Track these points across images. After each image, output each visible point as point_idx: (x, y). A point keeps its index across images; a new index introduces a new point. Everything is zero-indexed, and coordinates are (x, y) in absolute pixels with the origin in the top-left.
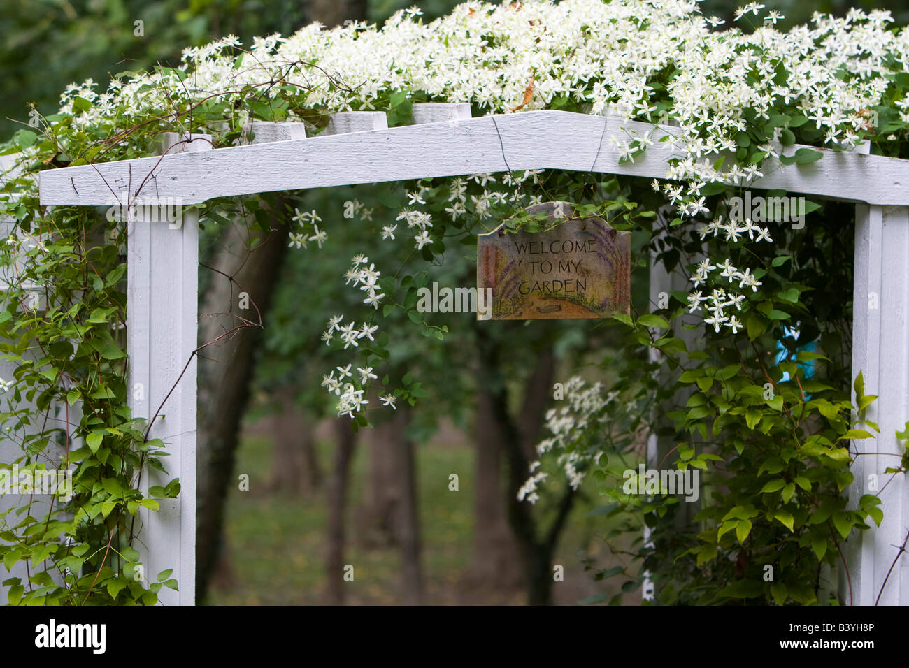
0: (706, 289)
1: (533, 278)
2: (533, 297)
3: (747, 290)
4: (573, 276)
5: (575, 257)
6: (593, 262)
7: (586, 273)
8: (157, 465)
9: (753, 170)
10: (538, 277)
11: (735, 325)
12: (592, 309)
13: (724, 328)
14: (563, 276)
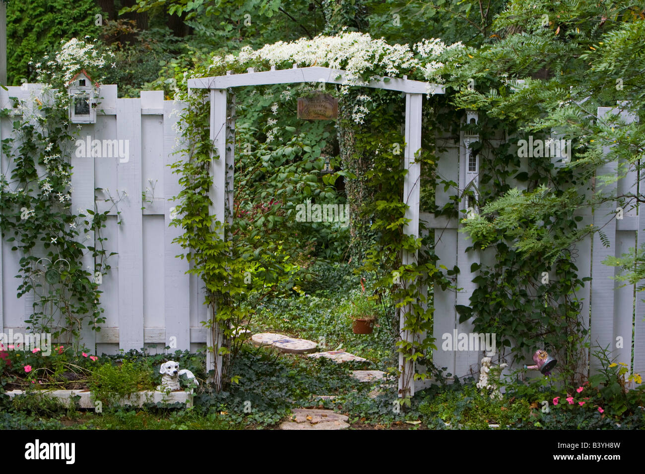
0: (356, 113)
1: (312, 109)
2: (312, 114)
3: (365, 113)
4: (323, 109)
5: (323, 104)
6: (328, 105)
7: (326, 108)
8: (215, 151)
9: (367, 83)
10: (313, 109)
11: (362, 122)
12: (327, 117)
13: (359, 123)
14: (320, 108)
